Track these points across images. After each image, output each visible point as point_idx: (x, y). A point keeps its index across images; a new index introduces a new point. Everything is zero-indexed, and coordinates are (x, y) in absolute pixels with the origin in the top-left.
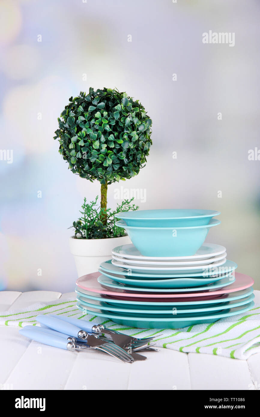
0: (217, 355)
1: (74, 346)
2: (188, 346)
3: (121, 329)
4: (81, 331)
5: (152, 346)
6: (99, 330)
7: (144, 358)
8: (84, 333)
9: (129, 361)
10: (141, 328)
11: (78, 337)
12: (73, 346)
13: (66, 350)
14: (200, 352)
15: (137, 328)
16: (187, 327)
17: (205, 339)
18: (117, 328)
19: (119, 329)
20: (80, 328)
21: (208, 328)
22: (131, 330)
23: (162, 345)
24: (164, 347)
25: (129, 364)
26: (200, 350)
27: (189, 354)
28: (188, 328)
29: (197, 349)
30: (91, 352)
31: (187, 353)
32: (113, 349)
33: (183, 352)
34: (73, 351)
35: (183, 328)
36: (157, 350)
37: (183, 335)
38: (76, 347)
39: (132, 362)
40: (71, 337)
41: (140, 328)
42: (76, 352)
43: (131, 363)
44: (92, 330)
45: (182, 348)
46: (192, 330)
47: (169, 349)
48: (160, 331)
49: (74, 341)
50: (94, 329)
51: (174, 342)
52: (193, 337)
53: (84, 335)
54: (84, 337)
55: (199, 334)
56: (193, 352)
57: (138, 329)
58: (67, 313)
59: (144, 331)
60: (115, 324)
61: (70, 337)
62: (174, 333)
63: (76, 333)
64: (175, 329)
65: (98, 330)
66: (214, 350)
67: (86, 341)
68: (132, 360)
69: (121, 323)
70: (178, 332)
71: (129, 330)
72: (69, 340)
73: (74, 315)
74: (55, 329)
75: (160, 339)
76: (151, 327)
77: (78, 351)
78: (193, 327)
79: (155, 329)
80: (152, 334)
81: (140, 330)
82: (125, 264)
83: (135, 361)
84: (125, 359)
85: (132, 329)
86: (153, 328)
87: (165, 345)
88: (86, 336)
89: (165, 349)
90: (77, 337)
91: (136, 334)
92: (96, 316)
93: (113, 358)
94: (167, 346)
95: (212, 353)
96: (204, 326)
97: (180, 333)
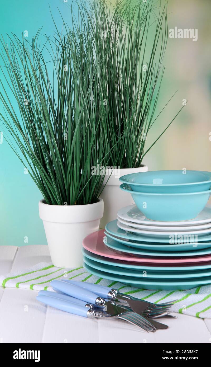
1: (94, 314)
2: (204, 311)
3: (132, 292)
4: (99, 298)
6: (115, 296)
7: (165, 327)
8: (102, 300)
9: (152, 331)
11: (96, 303)
12: (93, 314)
13: (86, 317)
15: (145, 290)
16: (194, 288)
18: (128, 291)
19: (130, 292)
22: (141, 292)
23: (177, 310)
24: (181, 313)
25: (152, 333)
27: (206, 320)
30: (111, 320)
31: (203, 319)
32: (135, 318)
33: (200, 318)
34: (92, 319)
35: (190, 289)
36: (175, 317)
37: (194, 297)
38: (96, 315)
39: (155, 331)
40: (89, 304)
42: (96, 320)
43: (153, 332)
44: (108, 296)
45: (198, 313)
47: (185, 314)
48: (170, 294)
49: (92, 308)
50: (109, 295)
52: (204, 300)
53: (102, 302)
54: (102, 304)
55: (209, 297)
58: (72, 272)
59: (154, 294)
61: (87, 303)
62: (184, 296)
63: (94, 300)
64: (182, 290)
65: (114, 296)
68: (154, 329)
69: (129, 285)
70: (188, 295)
71: (139, 292)
72: (87, 306)
73: (80, 274)
74: (71, 295)
77: (97, 318)
78: (200, 289)
79: (165, 291)
81: (150, 292)
83: (157, 330)
84: (146, 328)
85: (141, 290)
86: (162, 290)
87: (181, 311)
88: (104, 302)
89: (182, 315)
90: (94, 303)
91: (147, 297)
93: (135, 326)
97: (190, 296)
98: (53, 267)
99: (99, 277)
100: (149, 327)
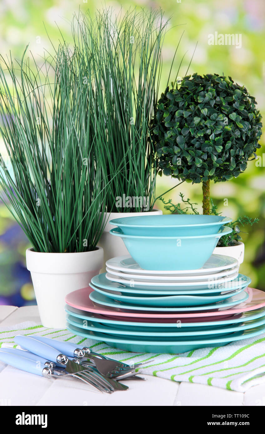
0: (212, 385)
1: (51, 372)
2: (182, 374)
3: (111, 353)
4: (61, 356)
5: (140, 373)
6: (82, 354)
7: (125, 388)
8: (64, 357)
9: (108, 391)
10: (136, 353)
11: (57, 361)
12: (49, 372)
13: (42, 376)
14: (193, 382)
15: (131, 352)
16: (188, 351)
17: (203, 367)
18: (107, 352)
19: (109, 353)
20: (60, 351)
21: (210, 354)
22: (124, 354)
23: (151, 372)
24: (155, 375)
25: (108, 394)
26: (194, 380)
27: (181, 383)
28: (188, 353)
29: (190, 378)
30: (69, 380)
31: (180, 382)
33: (175, 381)
34: (49, 378)
35: (184, 353)
36: (143, 378)
37: (181, 361)
38: (53, 373)
39: (112, 392)
40: (49, 362)
41: (134, 352)
42: (53, 380)
43: (110, 393)
44: (74, 354)
45: (174, 376)
46: (192, 355)
47: (160, 377)
48: (155, 356)
49: (52, 366)
50: (76, 352)
51: (167, 370)
52: (192, 364)
53: (63, 359)
55: (199, 361)
56: (185, 382)
57: (133, 353)
59: (138, 356)
60: (107, 346)
61: (47, 361)
62: (170, 359)
63: (54, 357)
64: (174, 354)
65: (80, 353)
66: (208, 380)
67: (66, 366)
68: (111, 390)
69: (114, 346)
70: (175, 358)
71: (121, 354)
72: (46, 364)
75: (152, 365)
76: (146, 351)
77: (55, 378)
78: (194, 352)
79: (151, 354)
80: (146, 359)
81: (134, 354)
82: (121, 278)
83: (116, 391)
84: (102, 388)
85: (125, 352)
86: (149, 353)
87: (155, 373)
88: (66, 360)
89: (155, 378)
90: (55, 361)
91: (128, 359)
92: (86, 339)
94: (157, 374)
95: (207, 383)
96: (207, 351)
97: (177, 359)
98: (41, 327)
99: (83, 337)
100: (105, 387)
